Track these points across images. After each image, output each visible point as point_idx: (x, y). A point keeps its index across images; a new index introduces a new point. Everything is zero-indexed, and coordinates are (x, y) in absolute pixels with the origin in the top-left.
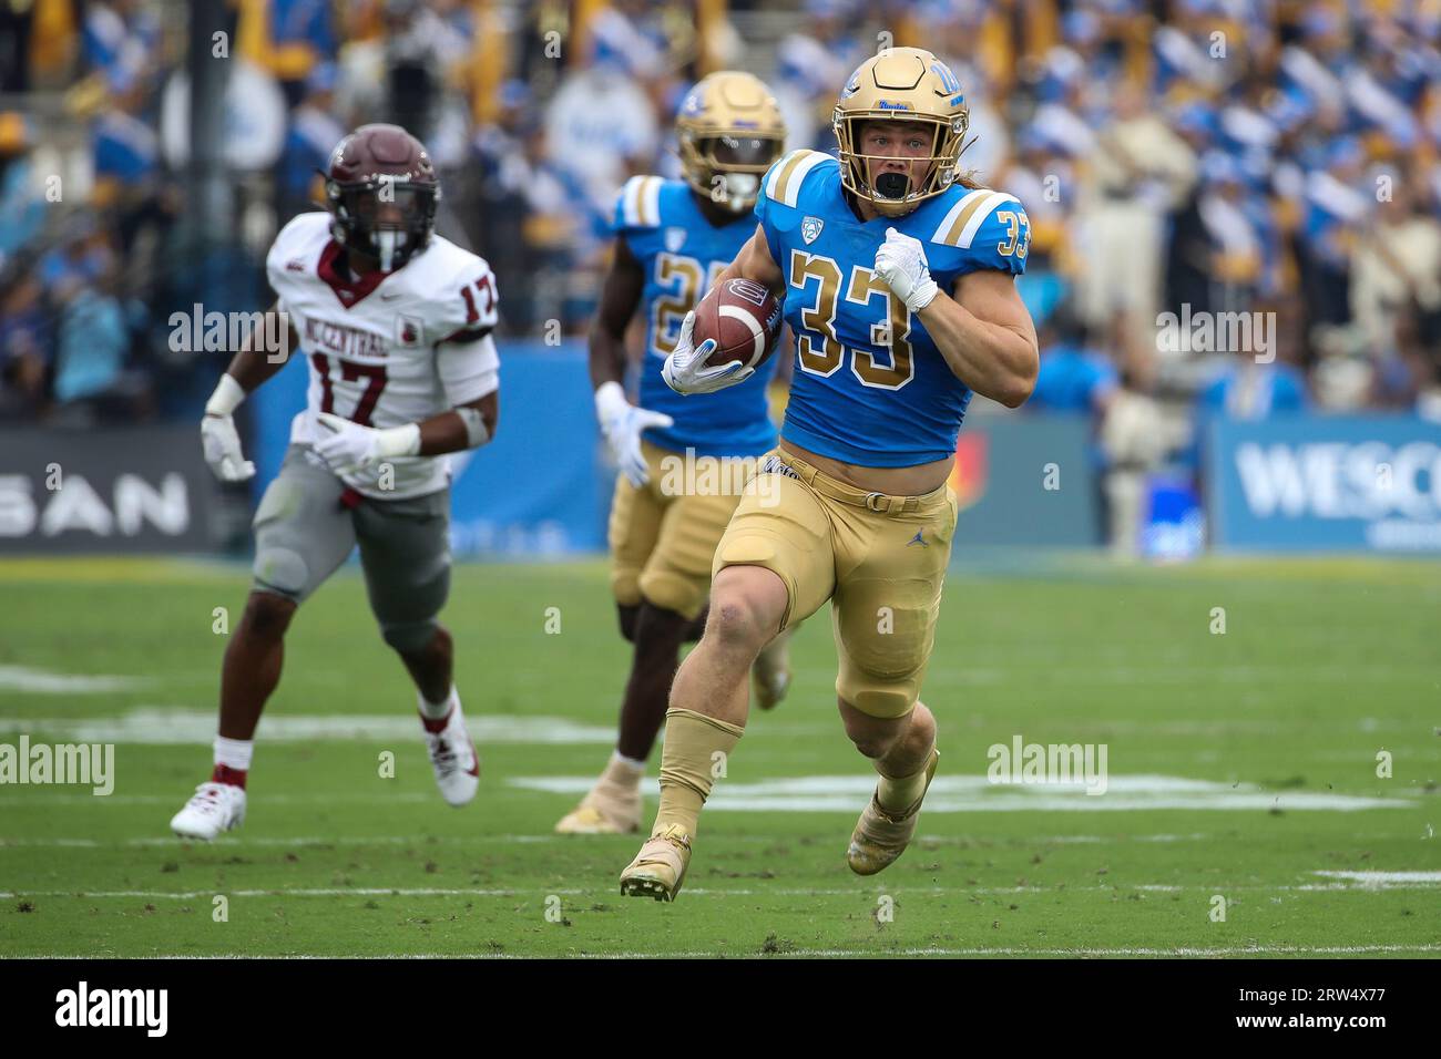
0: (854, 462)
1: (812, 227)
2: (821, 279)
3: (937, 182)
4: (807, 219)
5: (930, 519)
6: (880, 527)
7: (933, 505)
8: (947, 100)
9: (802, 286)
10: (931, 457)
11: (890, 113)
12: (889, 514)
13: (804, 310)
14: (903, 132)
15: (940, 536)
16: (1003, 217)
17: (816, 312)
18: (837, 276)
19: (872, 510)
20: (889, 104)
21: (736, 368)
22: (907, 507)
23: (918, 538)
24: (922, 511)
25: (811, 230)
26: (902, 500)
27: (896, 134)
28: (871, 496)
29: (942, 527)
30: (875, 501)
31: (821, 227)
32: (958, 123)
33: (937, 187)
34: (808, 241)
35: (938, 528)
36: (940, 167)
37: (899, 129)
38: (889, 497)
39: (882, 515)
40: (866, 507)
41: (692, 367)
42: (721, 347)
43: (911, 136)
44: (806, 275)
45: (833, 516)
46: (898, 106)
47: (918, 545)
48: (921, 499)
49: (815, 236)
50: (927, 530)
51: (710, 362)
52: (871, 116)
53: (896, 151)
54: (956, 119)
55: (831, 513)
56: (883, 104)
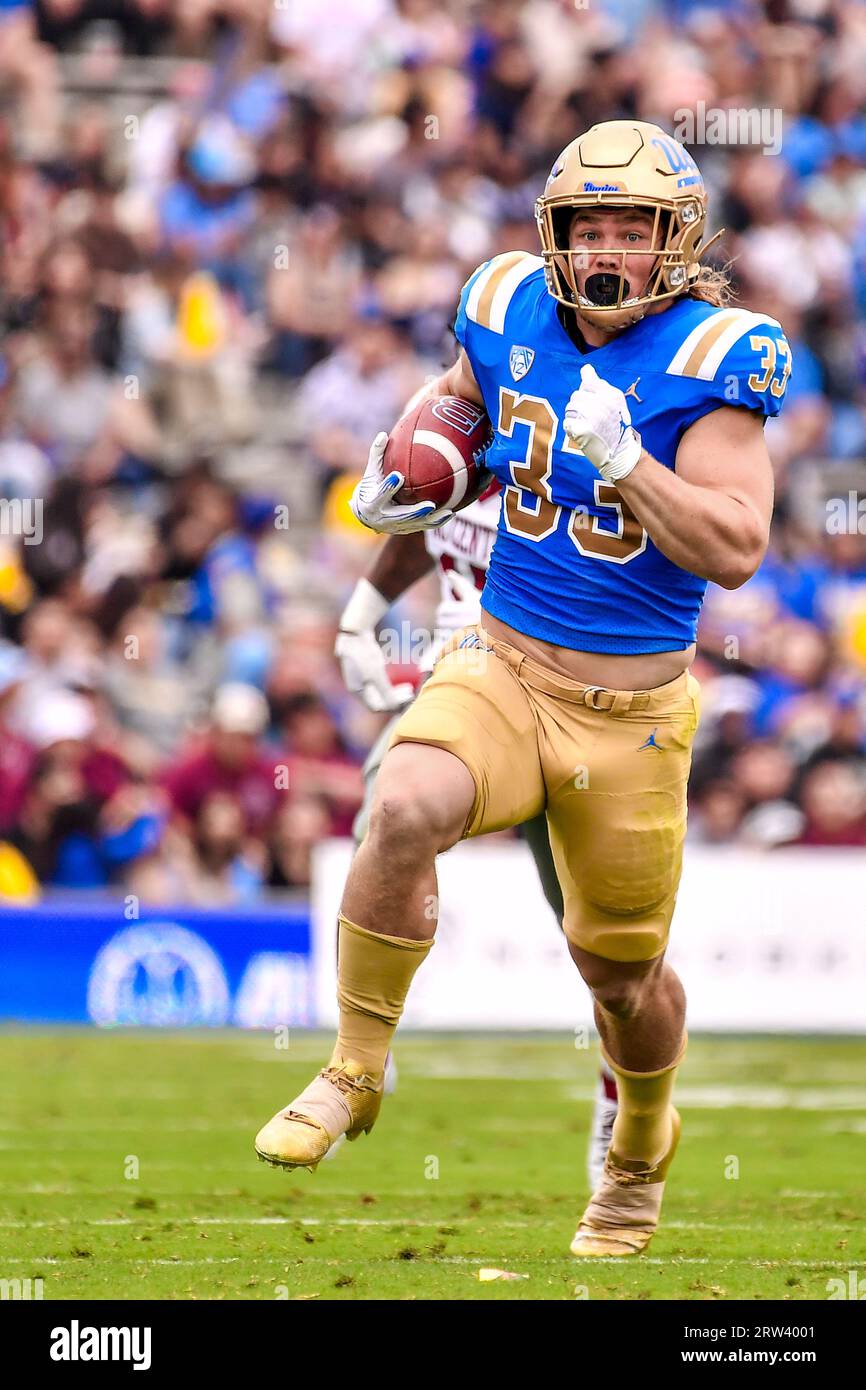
0: (566, 645)
1: (521, 359)
2: (532, 424)
3: (662, 283)
4: (515, 348)
5: (666, 719)
6: (602, 729)
7: (670, 698)
8: (673, 179)
9: (509, 434)
10: (668, 645)
11: (596, 196)
12: (614, 714)
13: (513, 464)
14: (617, 221)
15: (679, 739)
16: (757, 343)
17: (527, 466)
18: (550, 420)
19: (592, 709)
20: (596, 186)
21: (426, 512)
22: (635, 705)
23: (652, 741)
24: (655, 709)
25: (520, 362)
26: (629, 696)
27: (607, 225)
28: (589, 690)
29: (680, 728)
30: (596, 697)
31: (531, 358)
32: (687, 210)
33: (662, 289)
34: (517, 377)
35: (677, 731)
36: (665, 263)
37: (611, 217)
38: (612, 693)
39: (605, 714)
40: (584, 705)
41: (378, 503)
42: (409, 483)
43: (626, 227)
44: (515, 419)
45: (541, 713)
46: (607, 188)
47: (651, 750)
48: (654, 693)
49: (524, 371)
50: (661, 733)
51: (397, 500)
52: (574, 201)
53: (607, 246)
54: (685, 204)
55: (537, 706)
56: (588, 186)
